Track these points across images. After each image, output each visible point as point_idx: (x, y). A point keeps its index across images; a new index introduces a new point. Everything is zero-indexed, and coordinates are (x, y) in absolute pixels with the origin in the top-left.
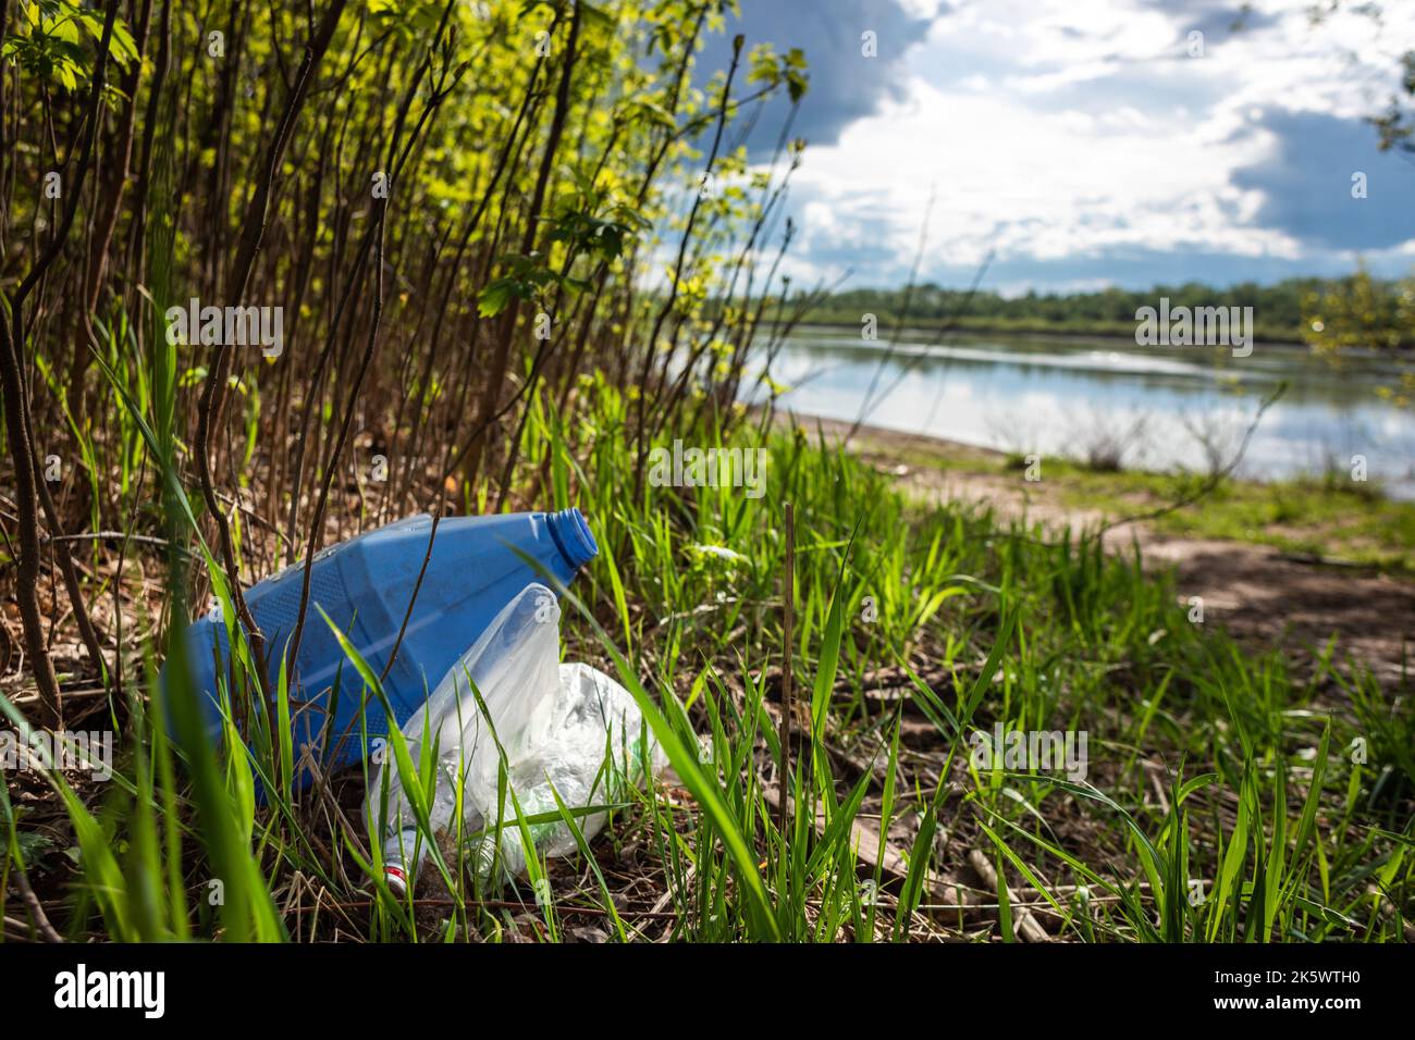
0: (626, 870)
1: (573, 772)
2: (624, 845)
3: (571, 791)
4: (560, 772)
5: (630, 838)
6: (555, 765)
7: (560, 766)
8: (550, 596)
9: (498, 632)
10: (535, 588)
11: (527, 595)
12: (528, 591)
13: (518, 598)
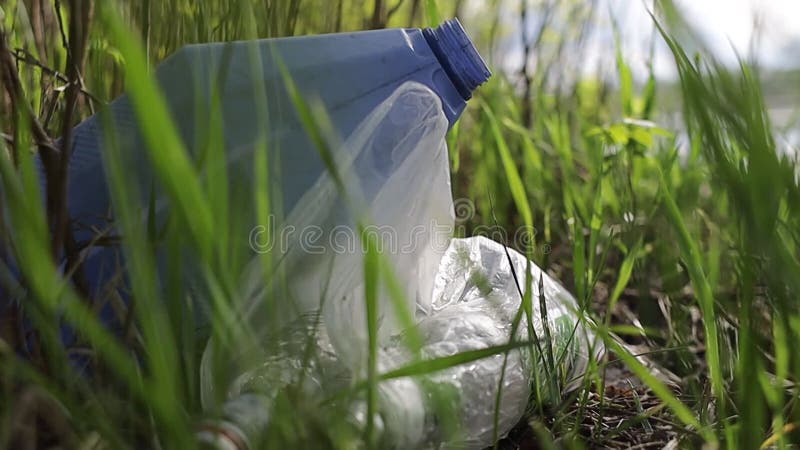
6: (454, 324)
8: (433, 101)
9: (364, 149)
10: (411, 90)
11: (400, 100)
12: (402, 94)
13: (388, 103)
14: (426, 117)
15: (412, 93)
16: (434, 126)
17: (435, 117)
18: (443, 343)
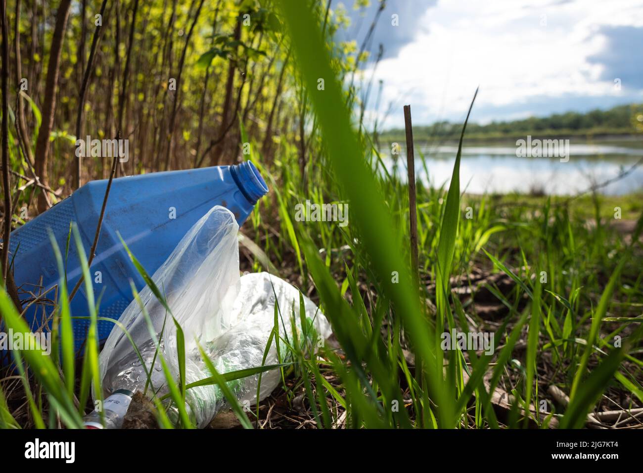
0: (297, 414)
1: (254, 343)
2: (296, 395)
3: (252, 357)
4: (244, 343)
5: (300, 389)
6: (240, 338)
7: (244, 338)
8: (230, 215)
9: (192, 242)
10: (218, 210)
11: (213, 215)
12: (213, 212)
13: (206, 217)
14: (227, 223)
15: (220, 211)
16: (231, 228)
17: (232, 224)
18: (232, 352)
